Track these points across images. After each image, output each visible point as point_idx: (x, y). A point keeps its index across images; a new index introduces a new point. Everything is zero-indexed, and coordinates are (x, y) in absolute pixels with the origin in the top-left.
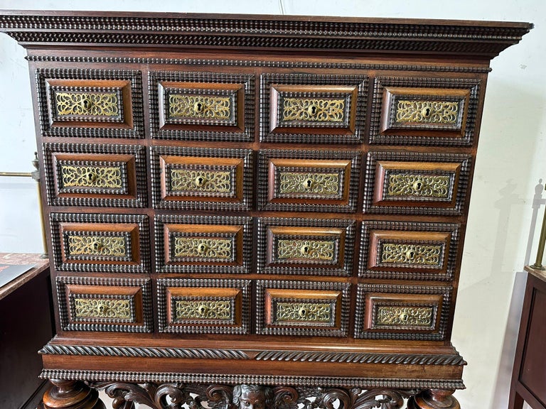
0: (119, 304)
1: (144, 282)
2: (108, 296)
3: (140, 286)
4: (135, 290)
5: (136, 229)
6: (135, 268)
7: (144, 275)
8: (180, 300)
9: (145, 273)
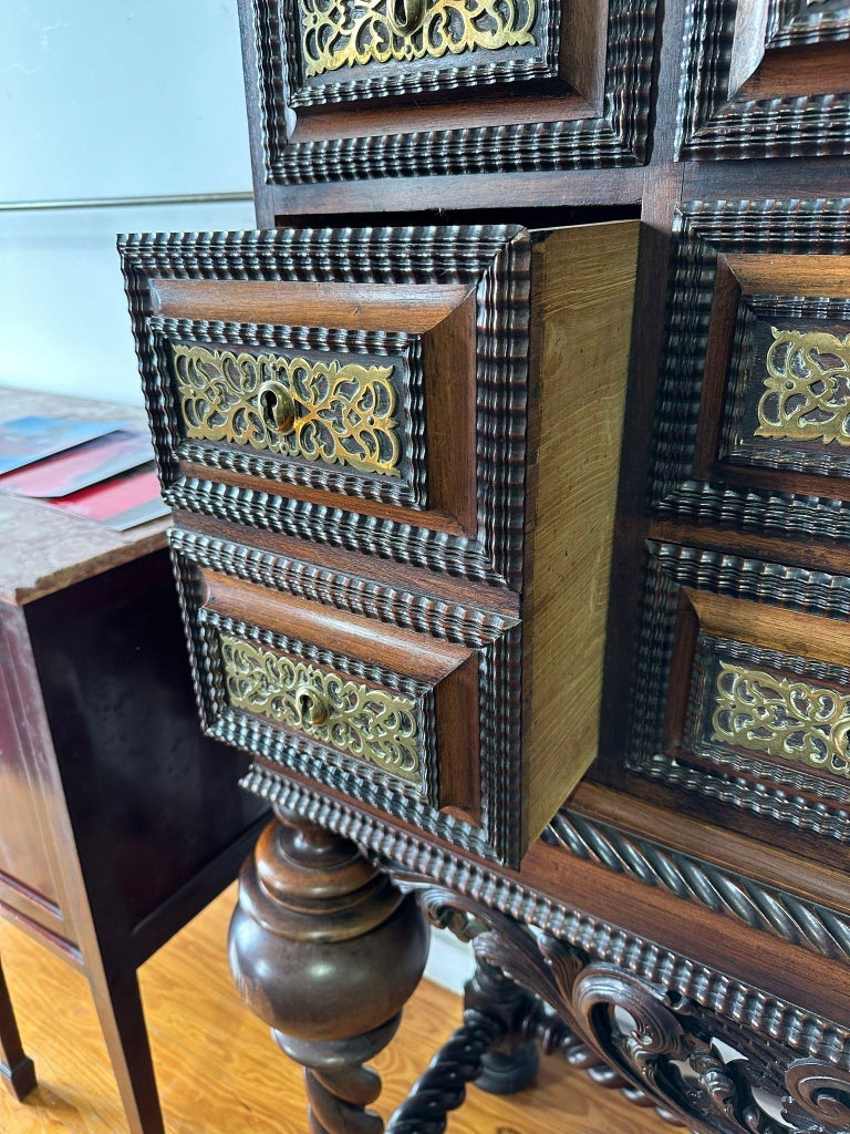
0: (376, 707)
1: (487, 628)
2: (329, 659)
3: (470, 644)
4: (449, 659)
5: (459, 313)
6: (450, 550)
7: (493, 594)
8: (743, 661)
9: (493, 583)
